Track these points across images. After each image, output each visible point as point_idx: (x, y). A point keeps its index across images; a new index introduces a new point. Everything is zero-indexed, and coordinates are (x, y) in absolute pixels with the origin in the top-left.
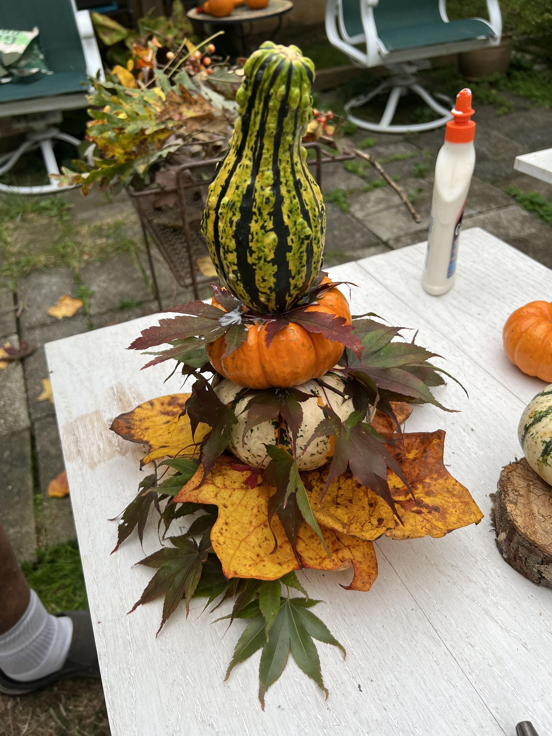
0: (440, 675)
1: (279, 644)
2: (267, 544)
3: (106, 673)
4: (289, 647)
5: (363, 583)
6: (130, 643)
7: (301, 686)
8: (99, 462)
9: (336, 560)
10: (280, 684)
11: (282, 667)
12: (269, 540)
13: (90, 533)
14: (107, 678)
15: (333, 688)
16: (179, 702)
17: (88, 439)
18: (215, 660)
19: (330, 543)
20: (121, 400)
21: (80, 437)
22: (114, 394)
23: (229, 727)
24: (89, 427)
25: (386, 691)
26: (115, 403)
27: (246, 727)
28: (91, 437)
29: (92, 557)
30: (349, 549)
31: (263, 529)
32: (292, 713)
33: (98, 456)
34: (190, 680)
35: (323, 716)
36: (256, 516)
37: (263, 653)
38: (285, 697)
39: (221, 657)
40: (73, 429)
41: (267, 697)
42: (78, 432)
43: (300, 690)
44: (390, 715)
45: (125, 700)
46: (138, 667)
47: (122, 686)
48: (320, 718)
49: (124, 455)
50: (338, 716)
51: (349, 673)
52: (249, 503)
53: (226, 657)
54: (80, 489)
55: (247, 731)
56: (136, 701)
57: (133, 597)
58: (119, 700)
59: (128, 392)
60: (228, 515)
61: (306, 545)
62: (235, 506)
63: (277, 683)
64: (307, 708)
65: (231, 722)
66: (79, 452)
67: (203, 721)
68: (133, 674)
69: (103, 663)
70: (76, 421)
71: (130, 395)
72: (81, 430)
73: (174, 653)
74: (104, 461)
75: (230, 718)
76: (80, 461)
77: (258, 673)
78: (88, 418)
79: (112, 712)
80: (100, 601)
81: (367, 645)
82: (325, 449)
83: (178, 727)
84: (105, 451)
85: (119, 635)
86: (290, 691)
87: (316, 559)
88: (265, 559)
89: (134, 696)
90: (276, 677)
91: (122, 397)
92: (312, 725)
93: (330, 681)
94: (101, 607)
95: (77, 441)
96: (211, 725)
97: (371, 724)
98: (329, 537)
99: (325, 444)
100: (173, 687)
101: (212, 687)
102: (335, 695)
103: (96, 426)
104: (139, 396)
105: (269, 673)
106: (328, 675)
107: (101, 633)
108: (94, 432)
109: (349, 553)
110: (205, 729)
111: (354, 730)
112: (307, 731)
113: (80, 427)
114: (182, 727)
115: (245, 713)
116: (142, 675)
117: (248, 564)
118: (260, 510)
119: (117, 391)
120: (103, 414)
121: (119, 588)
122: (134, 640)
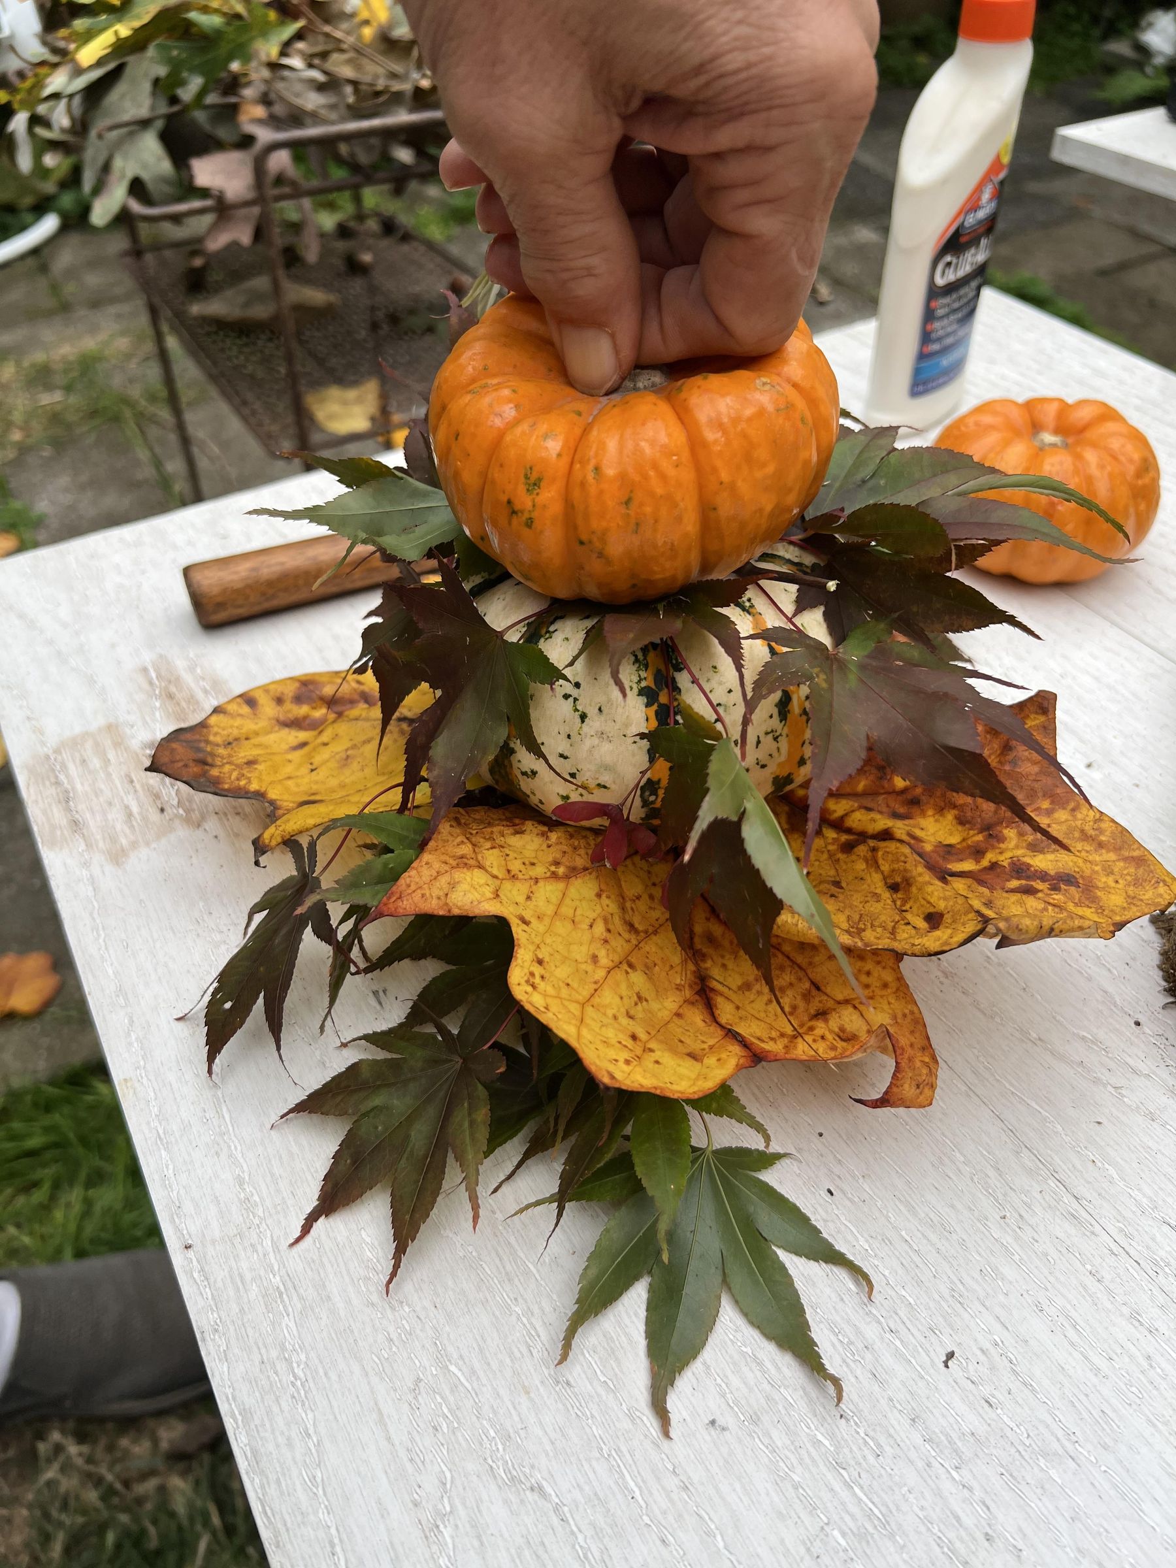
0: (1110, 1306)
1: (694, 1265)
2: (644, 1010)
3: (226, 1377)
4: (720, 1272)
5: (918, 1086)
6: (281, 1294)
7: (760, 1364)
8: (134, 845)
9: (829, 1036)
10: (705, 1363)
11: (706, 1324)
12: (646, 1000)
13: (131, 1022)
14: (229, 1391)
15: (844, 1361)
16: (439, 1436)
17: (97, 793)
18: (519, 1318)
19: (799, 998)
20: (171, 696)
21: (73, 789)
22: (151, 683)
23: (587, 1488)
24: (96, 763)
25: (982, 1358)
26: (158, 704)
27: (632, 1484)
28: (103, 787)
29: (145, 1081)
30: (855, 1007)
31: (627, 973)
32: (750, 1435)
33: (128, 831)
34: (459, 1374)
35: (832, 1436)
36: (606, 941)
37: (651, 1290)
38: (723, 1396)
39: (536, 1310)
40: (53, 770)
41: (674, 1402)
42: (67, 776)
43: (759, 1374)
44: (1005, 1418)
45: (290, 1444)
46: (312, 1354)
47: (276, 1409)
48: (827, 1443)
49: (199, 826)
50: (871, 1433)
51: (879, 1322)
52: (579, 912)
53: (548, 1309)
54: (91, 914)
55: (637, 1494)
56: (319, 1444)
57: (272, 1175)
58: (271, 1447)
59: (188, 678)
60: (537, 940)
61: (738, 1008)
62: (547, 921)
63: (696, 1367)
64: (787, 1419)
65: (591, 1475)
66: (76, 825)
67: (513, 1479)
68: (301, 1374)
69: (213, 1352)
70: (57, 751)
71: (193, 685)
72: (72, 769)
73: (407, 1309)
74: (148, 844)
75: (586, 1466)
76: (82, 847)
77: (642, 1343)
78: (89, 745)
79: (257, 1481)
80: (182, 1192)
81: (911, 1247)
82: (775, 754)
83: (446, 1500)
84: (145, 819)
85: (248, 1276)
86: (735, 1381)
87: (772, 1039)
88: (652, 1045)
89: (311, 1431)
90: (692, 1351)
91: (173, 689)
92: (807, 1460)
93: (833, 1345)
94: (188, 1207)
95: (66, 799)
96: (538, 1489)
97: (959, 1444)
98: (791, 984)
99: (776, 739)
100: (416, 1398)
101: (524, 1387)
102: (853, 1380)
103: (113, 760)
104: (216, 685)
105: (673, 1341)
106: (826, 1331)
107: (196, 1275)
108: (109, 775)
109: (855, 1016)
110: (522, 1501)
111: (920, 1464)
112: (796, 1478)
113: (71, 767)
114: (457, 1502)
115: (624, 1449)
116: (326, 1374)
117: (622, 1060)
118: (611, 927)
119: (159, 676)
120: (128, 731)
121: (231, 1156)
122: (290, 1285)
